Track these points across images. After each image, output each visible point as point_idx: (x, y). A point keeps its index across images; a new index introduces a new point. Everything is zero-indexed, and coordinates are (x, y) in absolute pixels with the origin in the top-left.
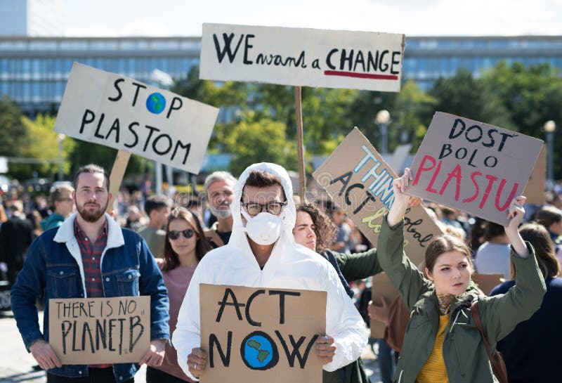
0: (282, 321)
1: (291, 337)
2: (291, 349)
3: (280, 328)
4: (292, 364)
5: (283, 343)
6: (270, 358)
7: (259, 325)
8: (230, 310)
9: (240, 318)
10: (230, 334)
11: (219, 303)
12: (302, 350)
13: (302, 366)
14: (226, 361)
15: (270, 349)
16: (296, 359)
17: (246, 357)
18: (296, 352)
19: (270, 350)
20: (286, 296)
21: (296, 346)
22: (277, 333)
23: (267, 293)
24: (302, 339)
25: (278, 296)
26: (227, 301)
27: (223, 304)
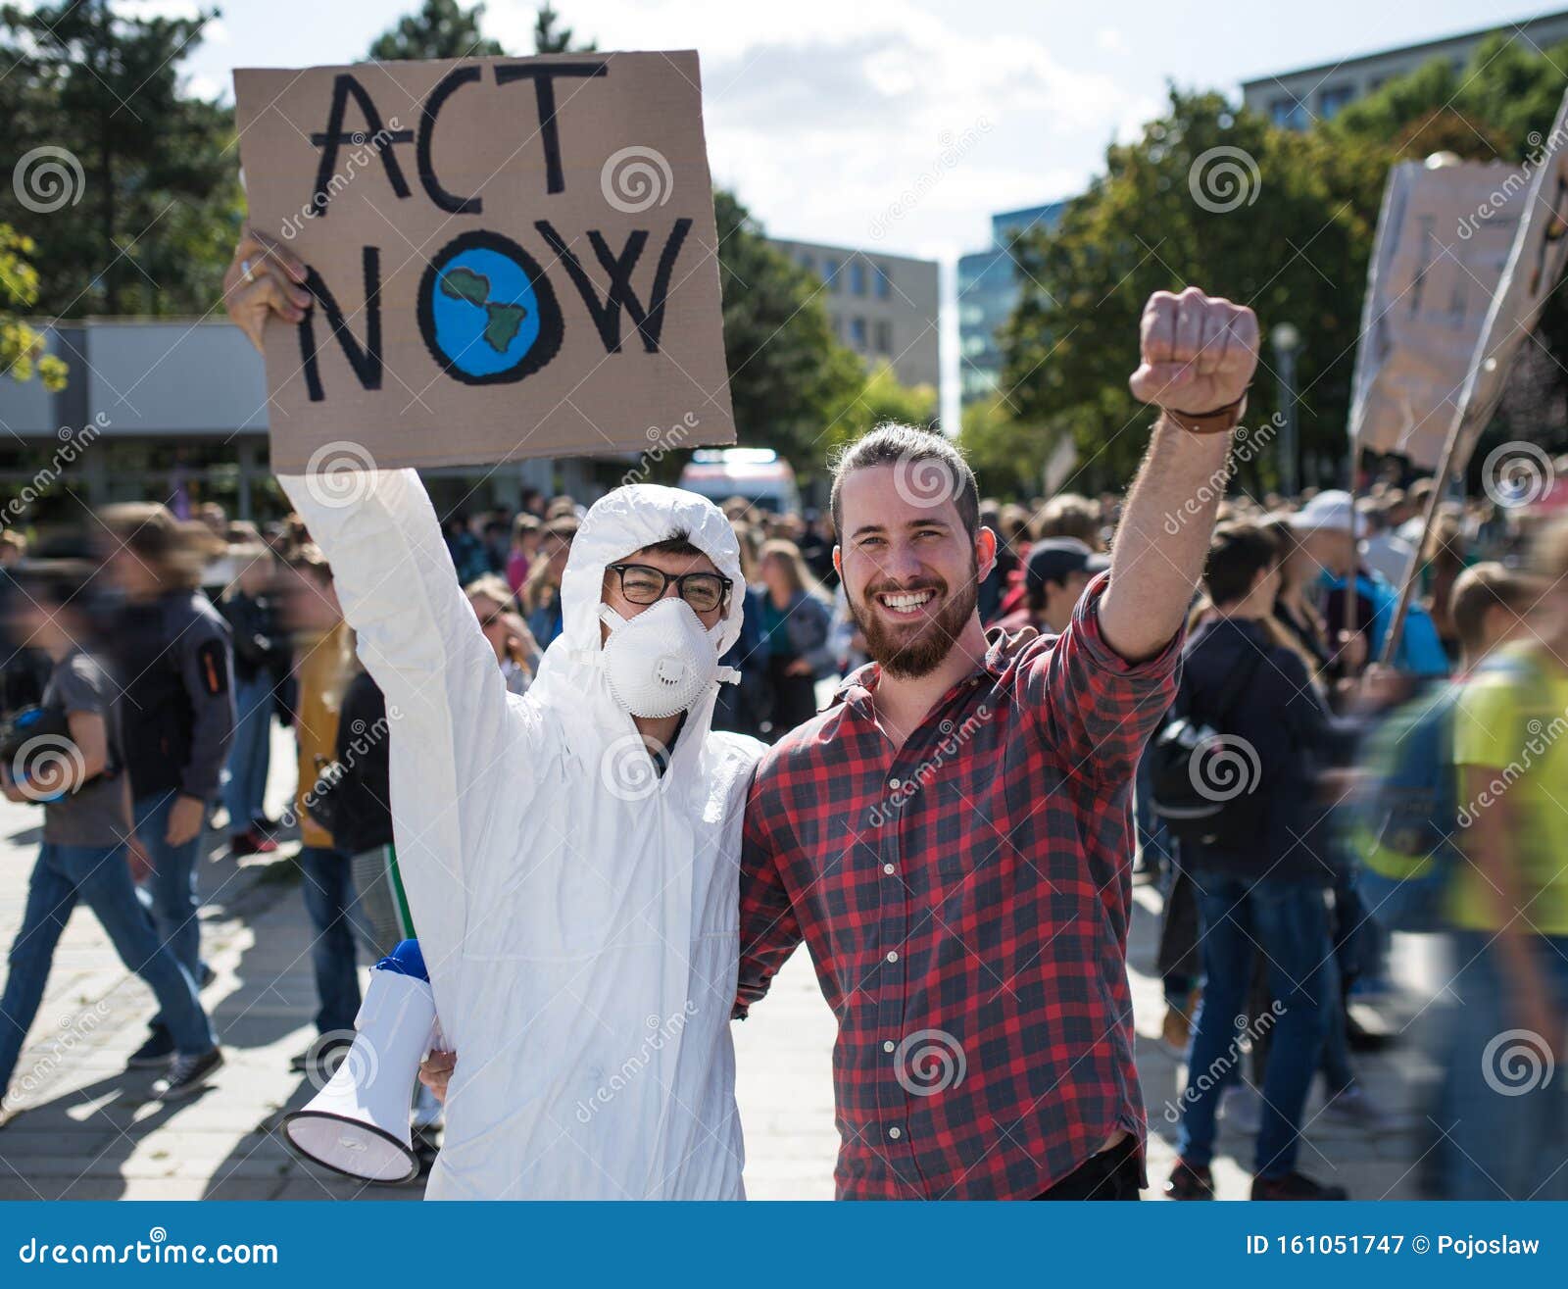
0: (555, 184)
1: (595, 238)
2: (602, 285)
3: (551, 208)
4: (612, 342)
5: (571, 264)
6: (530, 330)
7: (475, 207)
9: (402, 190)
10: (371, 256)
11: (317, 139)
12: (641, 282)
13: (651, 339)
14: (369, 371)
16: (625, 318)
17: (442, 340)
18: (621, 291)
20: (558, 83)
21: (620, 269)
22: (544, 227)
23: (488, 75)
24: (637, 241)
25: (528, 85)
26: (346, 129)
27: (332, 140)
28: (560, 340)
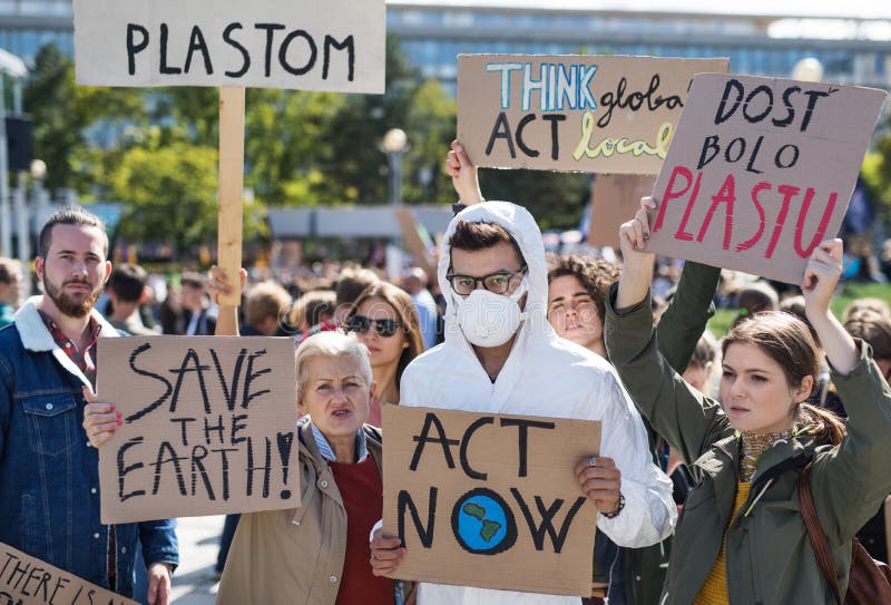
0: (523, 473)
1: (538, 500)
2: (538, 520)
3: (520, 484)
4: (539, 546)
5: (525, 509)
6: (501, 534)
7: (484, 477)
8: (433, 451)
9: (451, 465)
10: (434, 491)
11: (415, 438)
12: (557, 522)
13: (558, 548)
14: (427, 539)
15: (501, 519)
16: (547, 536)
17: (460, 531)
18: (547, 525)
19: (503, 521)
20: (530, 429)
21: (548, 515)
22: (514, 491)
23: (497, 422)
24: (558, 504)
25: (516, 428)
26: (429, 436)
27: (422, 440)
28: (515, 541)
